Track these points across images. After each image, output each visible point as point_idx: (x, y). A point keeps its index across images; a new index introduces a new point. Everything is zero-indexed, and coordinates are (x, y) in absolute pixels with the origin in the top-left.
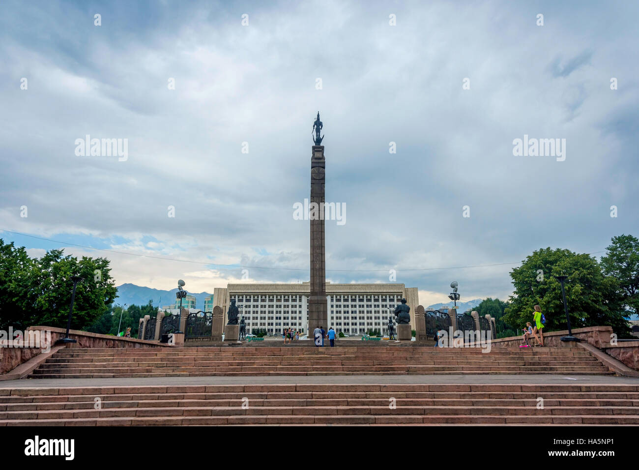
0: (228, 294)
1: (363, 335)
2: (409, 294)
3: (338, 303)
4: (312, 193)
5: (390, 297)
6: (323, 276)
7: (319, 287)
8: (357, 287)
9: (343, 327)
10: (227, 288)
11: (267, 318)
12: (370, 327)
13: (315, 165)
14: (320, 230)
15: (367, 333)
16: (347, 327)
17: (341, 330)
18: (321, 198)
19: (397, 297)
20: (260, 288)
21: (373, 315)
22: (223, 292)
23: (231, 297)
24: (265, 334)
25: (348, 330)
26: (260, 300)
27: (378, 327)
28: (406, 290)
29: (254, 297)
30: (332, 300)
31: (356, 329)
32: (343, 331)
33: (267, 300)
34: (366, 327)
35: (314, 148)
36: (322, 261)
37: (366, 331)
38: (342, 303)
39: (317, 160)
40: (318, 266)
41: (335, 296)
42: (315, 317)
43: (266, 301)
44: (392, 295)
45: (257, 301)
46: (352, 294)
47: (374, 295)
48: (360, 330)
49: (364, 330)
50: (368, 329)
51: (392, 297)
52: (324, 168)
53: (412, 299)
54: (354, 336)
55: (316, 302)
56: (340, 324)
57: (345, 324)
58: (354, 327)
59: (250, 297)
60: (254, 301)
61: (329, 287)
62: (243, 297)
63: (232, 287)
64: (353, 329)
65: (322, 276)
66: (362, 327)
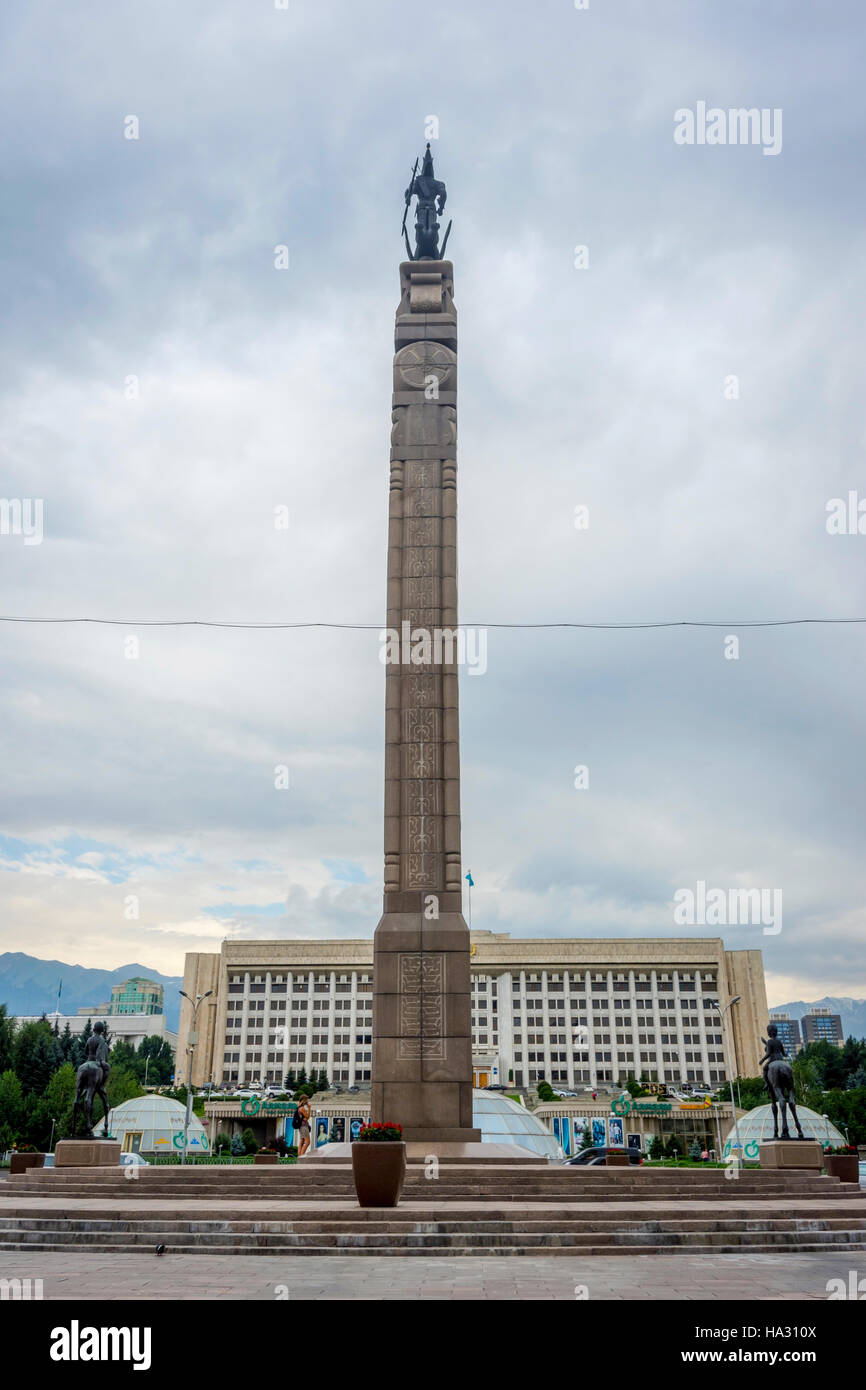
0: (224, 971)
1: (610, 1090)
2: (738, 967)
3: (534, 996)
4: (395, 443)
5: (681, 978)
6: (449, 811)
7: (429, 868)
8: (586, 947)
9: (548, 1066)
10: (220, 952)
11: (331, 1040)
12: (627, 1066)
13: (411, 332)
14: (435, 602)
15: (619, 1085)
16: (559, 1066)
17: (542, 1074)
18: (436, 466)
19: (703, 978)
20: (312, 951)
21: (635, 1030)
22: (210, 966)
23: (231, 980)
24: (324, 1086)
25: (564, 1075)
26: (311, 987)
27: (649, 1066)
28: (729, 957)
29: (295, 979)
30: (516, 987)
31: (587, 1073)
32: (548, 1079)
33: (333, 987)
34: (615, 1066)
35: (406, 271)
36: (443, 744)
37: (616, 1078)
38: (545, 995)
39: (422, 318)
40: (421, 767)
41: (523, 975)
42: (406, 1022)
43: (328, 990)
44: (687, 971)
45: (304, 988)
46: (574, 968)
47: (635, 970)
48: (600, 1075)
49: (609, 1074)
50: (622, 1073)
51: (687, 978)
52: (451, 343)
53: (746, 981)
54: (581, 1092)
55: (414, 944)
56: (541, 1057)
57: (554, 1057)
58: (581, 1065)
59: (285, 979)
60: (297, 988)
61: (509, 947)
62: (263, 979)
63: (234, 951)
64: (577, 1073)
65: (444, 816)
66: (604, 1066)
